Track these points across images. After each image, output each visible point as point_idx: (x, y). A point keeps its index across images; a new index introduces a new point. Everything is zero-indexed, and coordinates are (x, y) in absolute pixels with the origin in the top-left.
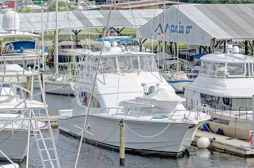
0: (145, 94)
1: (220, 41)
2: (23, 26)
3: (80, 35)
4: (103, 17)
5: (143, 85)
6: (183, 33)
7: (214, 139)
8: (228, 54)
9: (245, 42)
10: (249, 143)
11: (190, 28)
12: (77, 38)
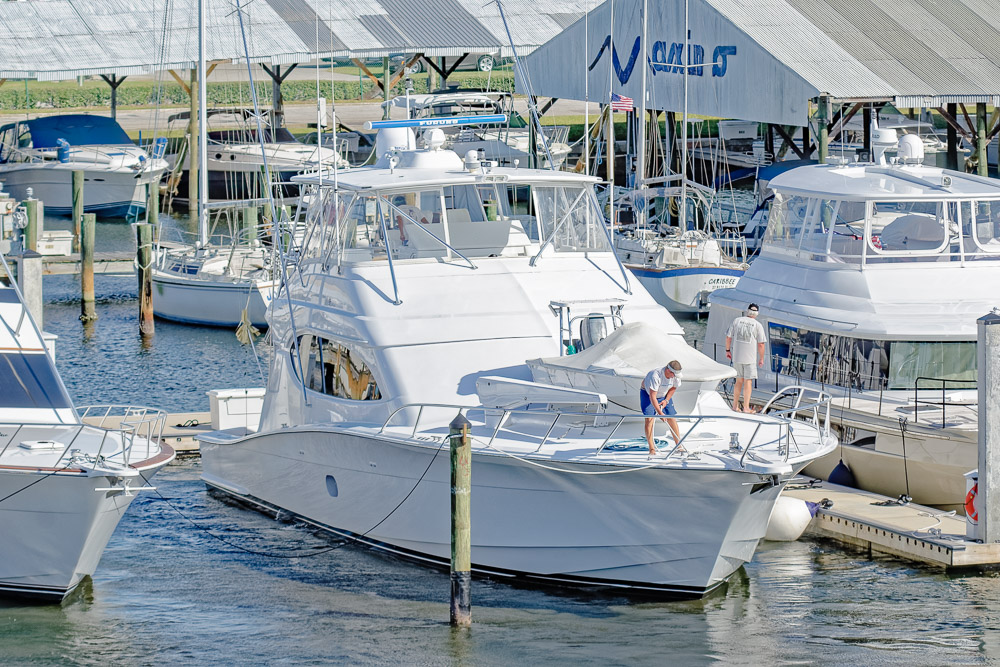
0: (565, 348)
1: (848, 104)
2: (68, 49)
3: (296, 85)
4: (383, 12)
5: (558, 309)
6: (701, 75)
7: (826, 503)
8: (878, 167)
9: (945, 107)
10: (965, 519)
11: (730, 54)
12: (281, 96)
